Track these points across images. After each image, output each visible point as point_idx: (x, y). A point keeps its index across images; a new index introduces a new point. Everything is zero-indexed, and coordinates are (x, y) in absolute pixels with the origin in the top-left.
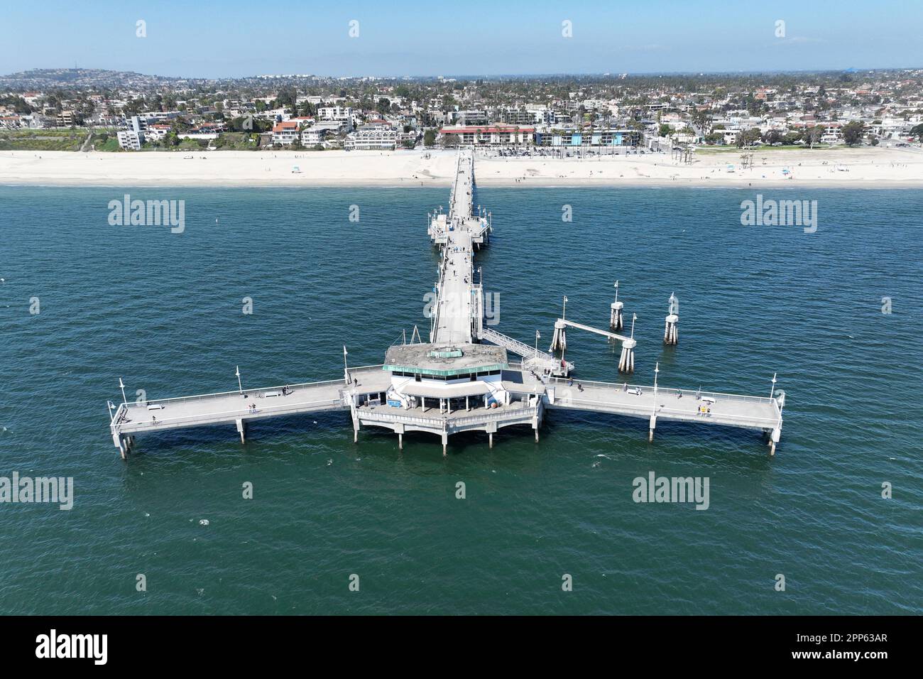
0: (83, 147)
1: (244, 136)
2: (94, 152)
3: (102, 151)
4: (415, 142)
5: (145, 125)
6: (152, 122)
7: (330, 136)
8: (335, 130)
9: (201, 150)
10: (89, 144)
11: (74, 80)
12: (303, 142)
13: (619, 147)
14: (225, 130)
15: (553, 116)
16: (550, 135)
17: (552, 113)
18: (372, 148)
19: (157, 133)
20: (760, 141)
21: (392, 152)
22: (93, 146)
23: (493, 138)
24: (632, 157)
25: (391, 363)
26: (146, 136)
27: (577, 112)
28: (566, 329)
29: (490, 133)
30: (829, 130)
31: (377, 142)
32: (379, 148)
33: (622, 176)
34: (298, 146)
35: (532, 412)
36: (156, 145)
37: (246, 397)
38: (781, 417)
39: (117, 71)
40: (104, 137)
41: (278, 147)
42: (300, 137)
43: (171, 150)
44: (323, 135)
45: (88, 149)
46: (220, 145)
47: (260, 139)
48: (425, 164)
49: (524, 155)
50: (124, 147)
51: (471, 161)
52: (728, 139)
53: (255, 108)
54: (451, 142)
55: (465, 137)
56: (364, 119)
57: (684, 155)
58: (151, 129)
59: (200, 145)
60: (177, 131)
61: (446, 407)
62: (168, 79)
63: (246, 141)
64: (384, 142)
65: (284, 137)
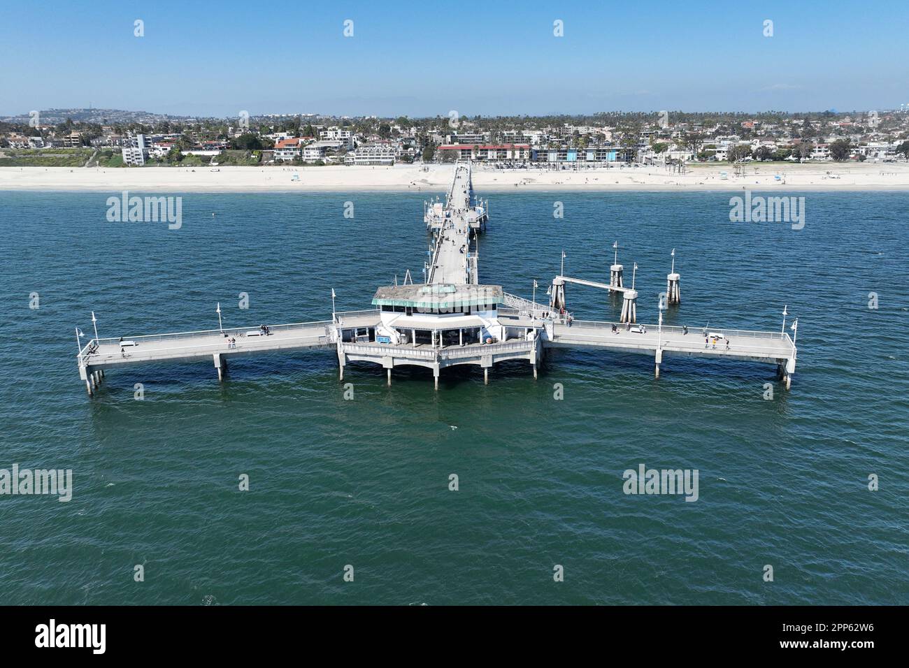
0: (88, 163)
1: (246, 153)
2: (98, 168)
3: (107, 166)
4: (414, 157)
5: (150, 143)
6: (157, 140)
7: (331, 153)
8: (336, 147)
9: (203, 166)
10: (94, 160)
11: (87, 119)
12: (304, 158)
13: (614, 162)
14: (228, 148)
15: (548, 140)
16: (546, 151)
17: (548, 137)
18: (371, 163)
19: (161, 150)
20: (750, 158)
21: (391, 167)
22: (97, 162)
23: (490, 155)
24: (626, 169)
25: (380, 297)
26: (150, 153)
27: (572, 137)
28: (565, 285)
29: (487, 150)
30: (817, 149)
31: (377, 158)
32: (379, 163)
33: (617, 182)
34: (299, 162)
35: (529, 346)
36: (160, 161)
37: (226, 336)
38: (795, 347)
39: (129, 111)
40: (109, 154)
41: (279, 162)
42: (301, 153)
43: (174, 166)
44: (323, 152)
45: (92, 165)
46: (222, 161)
47: (262, 156)
48: (423, 175)
49: (520, 168)
50: (128, 163)
51: (469, 172)
52: (719, 156)
53: (259, 133)
54: (448, 157)
55: (462, 154)
56: (365, 141)
57: (677, 168)
58: (156, 146)
59: (203, 161)
60: (181, 148)
61: (438, 343)
62: (178, 118)
63: (248, 157)
64: (383, 158)
65: (285, 154)
